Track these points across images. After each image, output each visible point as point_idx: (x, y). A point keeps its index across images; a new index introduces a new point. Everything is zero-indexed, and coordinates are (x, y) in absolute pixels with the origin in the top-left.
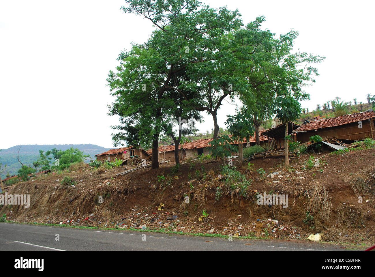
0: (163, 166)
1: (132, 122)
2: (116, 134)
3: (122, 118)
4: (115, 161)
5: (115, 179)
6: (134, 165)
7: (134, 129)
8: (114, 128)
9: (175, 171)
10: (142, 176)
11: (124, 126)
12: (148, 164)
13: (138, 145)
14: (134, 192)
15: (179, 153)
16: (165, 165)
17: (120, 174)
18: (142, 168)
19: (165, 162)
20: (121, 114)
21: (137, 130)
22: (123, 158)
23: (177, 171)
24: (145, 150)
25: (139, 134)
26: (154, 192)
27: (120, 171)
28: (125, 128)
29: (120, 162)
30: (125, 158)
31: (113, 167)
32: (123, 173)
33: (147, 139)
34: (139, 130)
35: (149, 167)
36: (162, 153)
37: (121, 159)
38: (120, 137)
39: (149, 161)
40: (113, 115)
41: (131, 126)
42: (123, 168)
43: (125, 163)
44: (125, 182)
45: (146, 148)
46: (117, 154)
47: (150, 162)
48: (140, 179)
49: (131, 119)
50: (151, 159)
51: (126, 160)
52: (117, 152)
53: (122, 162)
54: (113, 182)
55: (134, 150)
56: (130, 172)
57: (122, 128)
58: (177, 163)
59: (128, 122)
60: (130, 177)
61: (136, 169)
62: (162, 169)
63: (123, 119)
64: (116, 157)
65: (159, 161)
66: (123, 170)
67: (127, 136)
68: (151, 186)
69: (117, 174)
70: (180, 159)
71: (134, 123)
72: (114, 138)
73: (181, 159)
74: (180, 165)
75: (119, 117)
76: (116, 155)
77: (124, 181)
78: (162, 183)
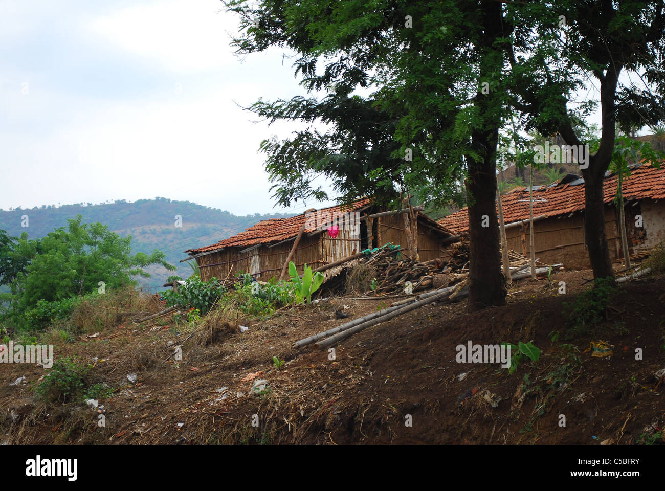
0: (526, 292)
1: (357, 76)
2: (282, 145)
3: (309, 60)
4: (287, 277)
5: (292, 366)
6: (378, 292)
7: (372, 110)
8: (272, 112)
9: (592, 317)
10: (423, 347)
11: (319, 102)
12: (452, 284)
13: (393, 194)
14: (386, 424)
15: (607, 226)
16: (537, 288)
17: (314, 341)
18: (419, 306)
19: (538, 271)
20: (304, 42)
21: (385, 117)
22: (324, 260)
23: (602, 313)
24: (431, 217)
25: (398, 138)
26: (488, 422)
27: (312, 325)
28: (326, 111)
29: (312, 279)
30: (333, 262)
31: (278, 305)
32: (328, 335)
33: (439, 161)
34: (394, 118)
35: (456, 300)
36: (519, 226)
37: (319, 265)
38: (304, 156)
39: (454, 270)
40: (261, 49)
41: (357, 98)
42: (327, 307)
43: (334, 286)
44: (341, 376)
45: (437, 203)
46: (292, 242)
47: (459, 276)
48: (415, 361)
49: (351, 64)
50: (463, 260)
51: (340, 268)
52: (294, 231)
53: (323, 281)
54: (285, 378)
55: (376, 220)
56: (363, 328)
57: (309, 111)
58: (597, 274)
59: (340, 78)
60: (364, 352)
61: (394, 310)
62: (524, 307)
63: (312, 66)
64: (292, 259)
65: (507, 268)
66: (329, 318)
67: (336, 149)
68: (470, 394)
69: (300, 342)
70: (612, 255)
71: (368, 82)
72: (277, 161)
73: (621, 255)
74: (614, 284)
75: (295, 55)
76: (286, 245)
77: (336, 371)
78: (526, 377)
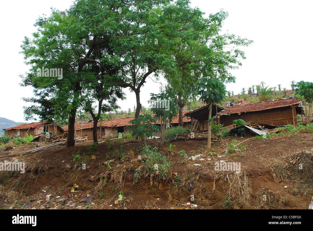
0: (79, 144)
1: (47, 95)
2: (28, 107)
3: (37, 89)
4: (26, 137)
5: (25, 157)
6: (47, 142)
7: (49, 102)
8: (27, 100)
9: (92, 150)
10: (55, 154)
11: (38, 99)
12: (63, 141)
13: (52, 121)
14: (45, 171)
15: (97, 132)
16: (81, 143)
17: (30, 152)
18: (55, 146)
19: (82, 140)
20: (36, 86)
21: (52, 104)
22: (35, 134)
23: (94, 150)
24: (60, 126)
25: (54, 109)
26: (68, 171)
27: (30, 148)
28: (39, 101)
29: (32, 138)
30: (37, 134)
31: (23, 143)
32: (34, 151)
33: (63, 114)
34: (54, 104)
35: (64, 145)
36: (79, 130)
37: (33, 135)
38: (33, 110)
39: (64, 138)
40: (26, 86)
41: (46, 99)
42: (34, 144)
43: (37, 140)
44: (36, 160)
45: (62, 124)
46: (28, 129)
47: (65, 139)
48: (53, 157)
49: (46, 92)
50: (66, 136)
51: (38, 136)
52: (29, 127)
53: (34, 138)
54: (23, 159)
55: (48, 126)
56: (42, 149)
57: (35, 101)
58: (94, 141)
59: (43, 94)
60: (41, 155)
61: (50, 146)
62: (78, 147)
63: (37, 91)
64: (28, 133)
65: (75, 139)
66: (35, 147)
67: (40, 110)
68: (65, 165)
69: (27, 152)
70: (98, 138)
71: (49, 96)
72: (26, 111)
73: (100, 138)
74: (98, 144)
75: (33, 88)
76: (27, 130)
77: (35, 158)
78: (77, 162)
